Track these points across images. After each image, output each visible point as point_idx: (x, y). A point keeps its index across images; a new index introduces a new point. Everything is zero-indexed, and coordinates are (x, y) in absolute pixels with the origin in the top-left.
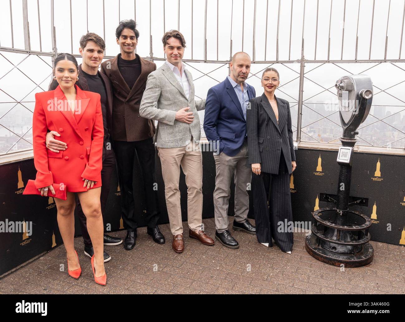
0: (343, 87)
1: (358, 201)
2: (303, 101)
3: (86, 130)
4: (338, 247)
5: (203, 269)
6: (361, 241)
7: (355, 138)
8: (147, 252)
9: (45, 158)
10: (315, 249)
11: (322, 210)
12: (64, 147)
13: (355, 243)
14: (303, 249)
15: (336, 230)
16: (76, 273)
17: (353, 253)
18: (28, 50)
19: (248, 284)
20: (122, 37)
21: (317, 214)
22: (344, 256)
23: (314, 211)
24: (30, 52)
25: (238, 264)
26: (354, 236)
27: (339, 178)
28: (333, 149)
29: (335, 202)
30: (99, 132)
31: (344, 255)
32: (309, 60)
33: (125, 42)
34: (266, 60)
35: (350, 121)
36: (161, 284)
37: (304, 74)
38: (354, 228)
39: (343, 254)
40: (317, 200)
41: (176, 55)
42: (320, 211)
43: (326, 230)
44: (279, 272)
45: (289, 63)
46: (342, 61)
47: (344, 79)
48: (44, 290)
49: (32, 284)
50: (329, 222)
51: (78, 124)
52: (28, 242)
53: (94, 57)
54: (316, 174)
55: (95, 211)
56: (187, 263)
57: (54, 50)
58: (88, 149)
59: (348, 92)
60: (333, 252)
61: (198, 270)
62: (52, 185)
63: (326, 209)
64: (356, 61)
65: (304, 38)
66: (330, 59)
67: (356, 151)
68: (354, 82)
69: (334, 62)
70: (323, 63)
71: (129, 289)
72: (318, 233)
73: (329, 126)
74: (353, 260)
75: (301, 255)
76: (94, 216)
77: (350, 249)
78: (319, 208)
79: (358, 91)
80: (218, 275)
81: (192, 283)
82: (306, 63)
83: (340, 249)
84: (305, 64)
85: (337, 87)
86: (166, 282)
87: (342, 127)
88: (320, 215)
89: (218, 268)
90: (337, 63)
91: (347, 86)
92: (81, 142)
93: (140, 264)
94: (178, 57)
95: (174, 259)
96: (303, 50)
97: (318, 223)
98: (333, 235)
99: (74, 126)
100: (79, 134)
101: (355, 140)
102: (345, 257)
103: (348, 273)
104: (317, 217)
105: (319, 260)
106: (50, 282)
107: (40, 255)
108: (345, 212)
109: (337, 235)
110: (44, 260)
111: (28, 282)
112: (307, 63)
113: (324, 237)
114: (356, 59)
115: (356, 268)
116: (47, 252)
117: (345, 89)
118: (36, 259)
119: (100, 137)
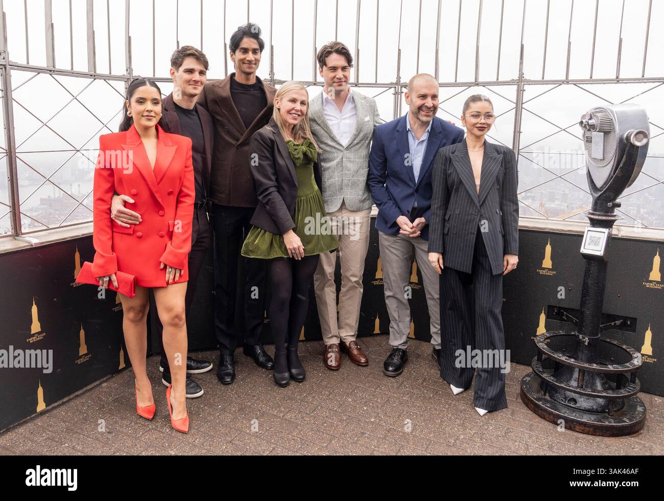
0: (594, 125)
1: (618, 323)
2: (520, 148)
3: (170, 193)
4: (580, 400)
5: (347, 419)
6: (622, 391)
7: (615, 214)
8: (260, 387)
9: (107, 233)
10: (539, 399)
11: (551, 335)
12: (137, 219)
13: (611, 394)
14: (516, 399)
15: (577, 370)
16: (149, 412)
17: (607, 411)
18: (92, 73)
19: (423, 449)
20: (240, 51)
21: (542, 340)
22: (590, 416)
23: (537, 334)
24: (94, 76)
25: (404, 415)
26: (608, 381)
27: (584, 281)
28: (573, 231)
29: (574, 321)
30: (188, 195)
31: (591, 414)
32: (532, 79)
33: (245, 59)
34: (458, 82)
35: (605, 184)
36: (282, 438)
37: (522, 104)
38: (611, 368)
39: (589, 411)
40: (543, 318)
41: (340, 79)
42: (548, 335)
43: (559, 369)
44: (475, 433)
45: (497, 85)
46: (591, 81)
47: (596, 112)
48: (109, 432)
49: (92, 422)
50: (564, 355)
51: (158, 184)
52: (87, 359)
53: (194, 81)
54: (541, 272)
55: (177, 317)
56: (322, 407)
57: (129, 71)
58: (171, 222)
59: (603, 133)
60: (572, 407)
61: (341, 420)
62: (115, 274)
63: (559, 333)
64: (617, 79)
65: (523, 43)
66: (570, 78)
67: (615, 235)
68: (614, 117)
69: (576, 83)
70: (556, 85)
71: (232, 442)
72: (544, 372)
73: (560, 189)
74: (607, 423)
75: (514, 408)
76: (175, 325)
77: (603, 404)
78: (545, 331)
79: (621, 134)
80: (372, 432)
81: (331, 441)
82: (527, 84)
83: (583, 403)
84: (525, 86)
85: (583, 125)
86: (290, 436)
87: (592, 194)
88: (548, 342)
89: (372, 420)
90: (583, 84)
91: (601, 124)
92: (161, 211)
93: (249, 404)
94: (342, 82)
95: (302, 401)
96: (521, 63)
97: (544, 357)
98: (571, 377)
99: (152, 188)
100: (160, 200)
101: (615, 216)
102: (593, 417)
103: (598, 445)
104: (542, 346)
105: (544, 418)
106: (116, 422)
107: (102, 380)
108: (593, 339)
109: (579, 379)
110: (107, 387)
111: (86, 420)
112: (528, 86)
113: (555, 380)
114: (617, 78)
115: (612, 438)
116: (112, 377)
117: (598, 130)
118: (97, 385)
119: (189, 204)
